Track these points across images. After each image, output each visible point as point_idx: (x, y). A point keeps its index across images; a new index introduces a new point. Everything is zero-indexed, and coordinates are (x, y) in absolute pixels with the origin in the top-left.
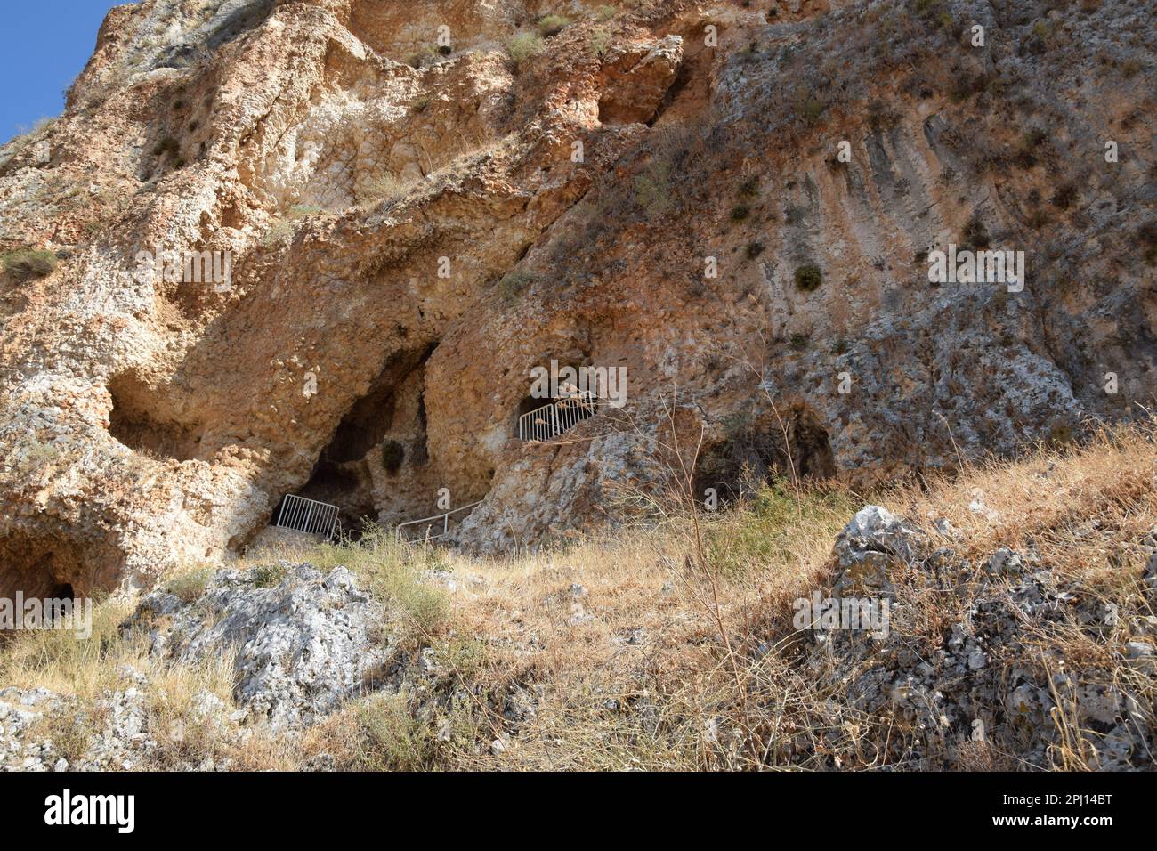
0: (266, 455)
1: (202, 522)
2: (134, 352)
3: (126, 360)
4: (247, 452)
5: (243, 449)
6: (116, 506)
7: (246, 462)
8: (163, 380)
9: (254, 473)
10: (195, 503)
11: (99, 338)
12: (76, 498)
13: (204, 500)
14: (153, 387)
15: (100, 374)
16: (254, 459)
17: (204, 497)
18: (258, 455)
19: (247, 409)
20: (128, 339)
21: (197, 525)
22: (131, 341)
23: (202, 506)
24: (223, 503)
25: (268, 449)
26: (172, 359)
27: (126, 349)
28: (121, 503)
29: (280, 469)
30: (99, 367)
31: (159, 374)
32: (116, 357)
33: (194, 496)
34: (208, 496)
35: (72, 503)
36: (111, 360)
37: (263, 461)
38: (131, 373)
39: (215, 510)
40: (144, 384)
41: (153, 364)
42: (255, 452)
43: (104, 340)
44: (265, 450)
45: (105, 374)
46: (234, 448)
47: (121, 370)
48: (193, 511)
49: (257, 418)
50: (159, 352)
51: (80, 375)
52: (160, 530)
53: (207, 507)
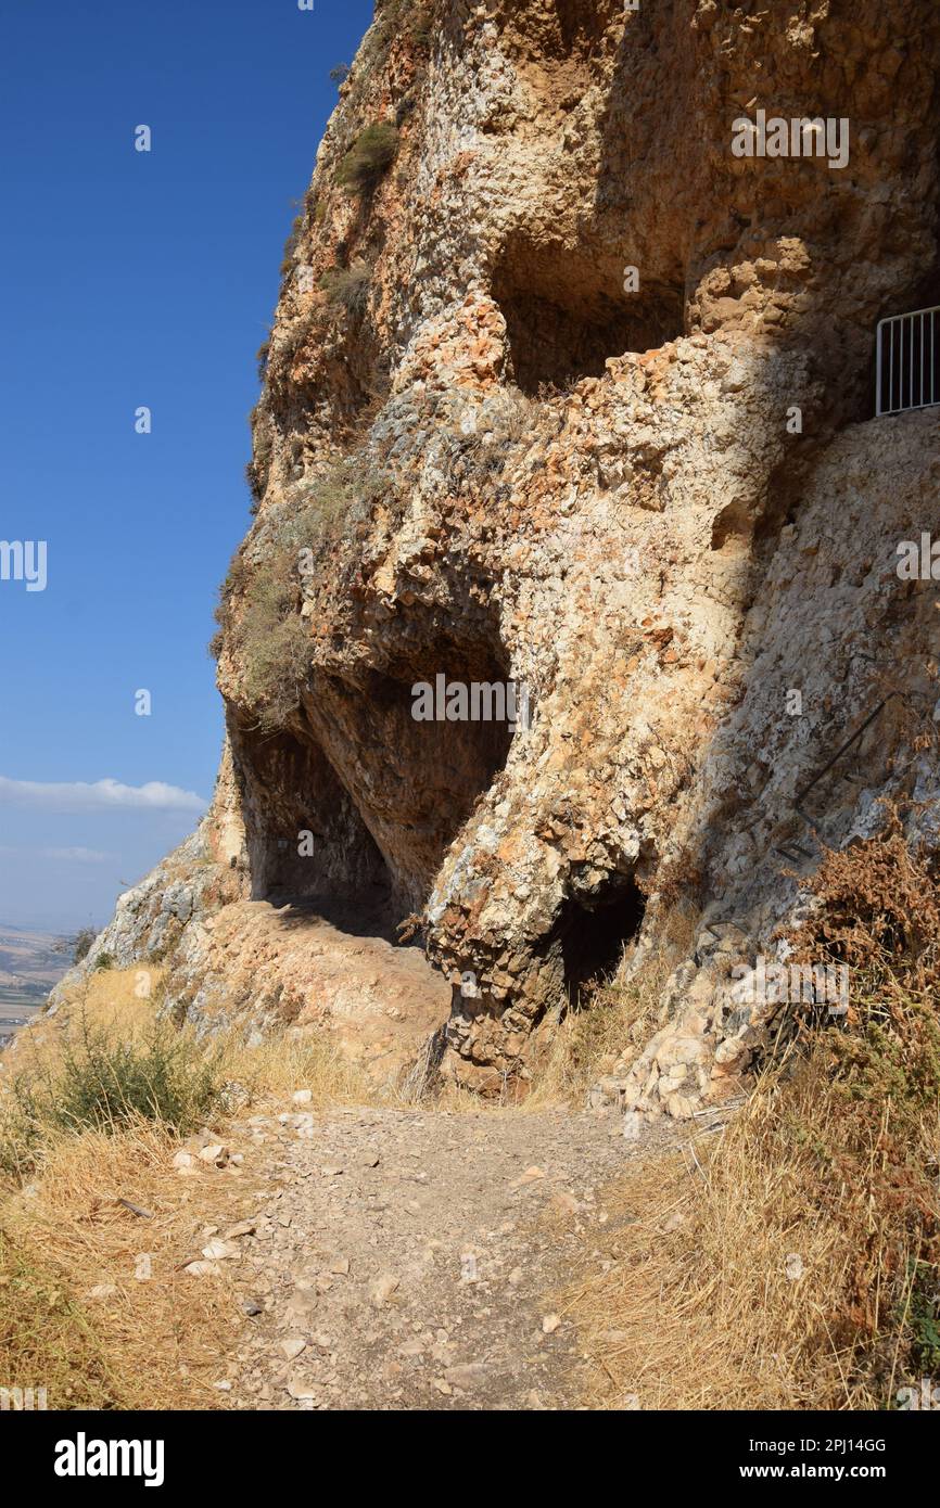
0: (792, 251)
1: (656, 502)
2: (502, 199)
3: (493, 224)
4: (746, 270)
5: (735, 269)
6: (478, 548)
7: (754, 294)
8: (580, 217)
9: (776, 312)
10: (619, 466)
11: (446, 213)
12: (424, 558)
13: (639, 449)
14: (571, 243)
15: (471, 277)
16: (766, 278)
17: (632, 443)
18: (770, 265)
19: (706, 171)
20: (481, 182)
21: (643, 515)
22: (490, 183)
23: (638, 466)
24: (679, 435)
25: (790, 235)
26: (580, 165)
27: (485, 204)
28: (484, 539)
29: (844, 268)
30: (468, 265)
31: (572, 211)
32: (477, 229)
33: (613, 450)
34: (644, 435)
35: (421, 569)
36: (472, 239)
37: (787, 272)
38: (518, 241)
39: (668, 465)
40: (554, 246)
41: (553, 198)
42: (761, 262)
43: (453, 212)
44: (784, 242)
45: (476, 272)
46: (719, 277)
47: (494, 247)
48: (624, 488)
49: (736, 179)
50: (553, 169)
51: (450, 299)
52: (556, 568)
53: (650, 462)
